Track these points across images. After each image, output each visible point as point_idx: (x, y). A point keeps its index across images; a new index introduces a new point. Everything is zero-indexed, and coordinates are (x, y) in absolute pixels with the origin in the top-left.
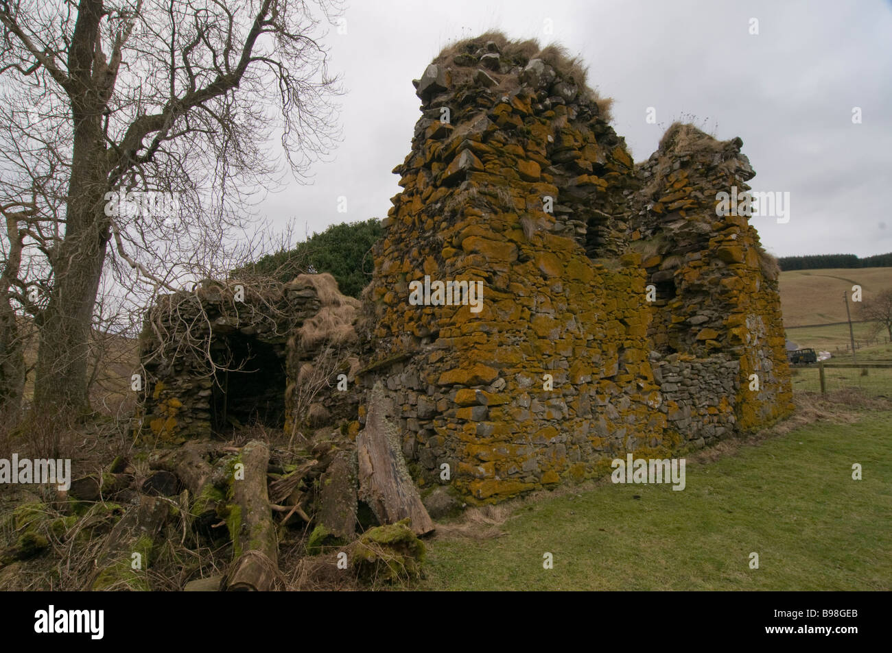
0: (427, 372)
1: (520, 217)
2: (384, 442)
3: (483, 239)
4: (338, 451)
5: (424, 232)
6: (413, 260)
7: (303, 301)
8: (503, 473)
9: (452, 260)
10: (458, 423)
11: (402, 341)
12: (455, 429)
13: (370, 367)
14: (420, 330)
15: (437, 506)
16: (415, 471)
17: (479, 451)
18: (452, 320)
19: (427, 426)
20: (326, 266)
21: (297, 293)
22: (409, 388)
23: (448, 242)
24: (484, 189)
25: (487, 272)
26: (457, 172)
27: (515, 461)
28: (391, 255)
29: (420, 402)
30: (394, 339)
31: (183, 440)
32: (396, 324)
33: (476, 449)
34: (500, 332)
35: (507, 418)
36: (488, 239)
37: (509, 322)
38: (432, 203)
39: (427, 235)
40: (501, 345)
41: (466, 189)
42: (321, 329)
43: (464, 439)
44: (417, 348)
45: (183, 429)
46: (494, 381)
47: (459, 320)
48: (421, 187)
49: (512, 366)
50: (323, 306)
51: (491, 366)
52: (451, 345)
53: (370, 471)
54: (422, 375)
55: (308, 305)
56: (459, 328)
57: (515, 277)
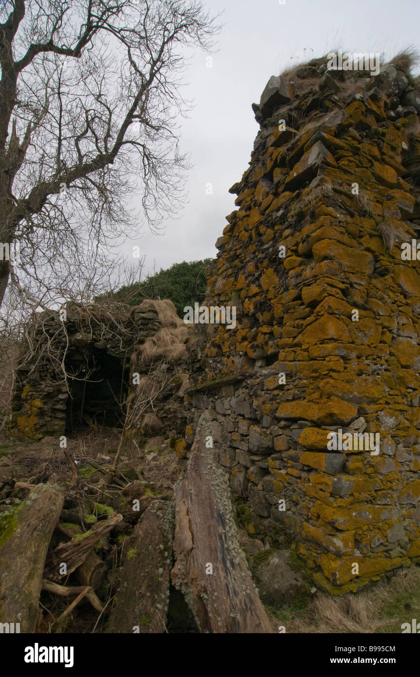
0: (261, 399)
1: (377, 224)
2: (210, 499)
3: (338, 244)
4: (153, 499)
5: (262, 244)
6: (249, 276)
7: (146, 322)
8: (366, 546)
9: (298, 270)
10: (302, 470)
11: (233, 362)
12: (300, 478)
13: (199, 387)
14: (255, 351)
15: (276, 586)
16: (243, 513)
17: (335, 517)
18: (296, 341)
19: (261, 464)
20: (168, 294)
21: (141, 315)
22: (240, 415)
23: (292, 251)
24: (337, 187)
25: (343, 283)
26: (305, 171)
27: (379, 529)
28: (224, 274)
29: (252, 433)
30: (225, 359)
31: (41, 436)
32: (227, 344)
33: (329, 513)
34: (359, 357)
35: (369, 470)
36: (343, 244)
37: (368, 346)
38: (272, 212)
39: (266, 246)
40: (360, 374)
41: (318, 185)
42: (158, 347)
43: (313, 494)
44: (250, 371)
45: (42, 426)
46: (353, 420)
47: (307, 340)
48: (259, 198)
49: (374, 401)
50: (163, 327)
51: (349, 400)
52: (294, 370)
53: (188, 544)
54: (255, 403)
55: (150, 326)
56: (306, 350)
57: (373, 292)
